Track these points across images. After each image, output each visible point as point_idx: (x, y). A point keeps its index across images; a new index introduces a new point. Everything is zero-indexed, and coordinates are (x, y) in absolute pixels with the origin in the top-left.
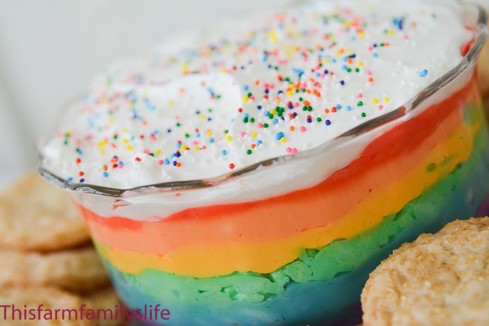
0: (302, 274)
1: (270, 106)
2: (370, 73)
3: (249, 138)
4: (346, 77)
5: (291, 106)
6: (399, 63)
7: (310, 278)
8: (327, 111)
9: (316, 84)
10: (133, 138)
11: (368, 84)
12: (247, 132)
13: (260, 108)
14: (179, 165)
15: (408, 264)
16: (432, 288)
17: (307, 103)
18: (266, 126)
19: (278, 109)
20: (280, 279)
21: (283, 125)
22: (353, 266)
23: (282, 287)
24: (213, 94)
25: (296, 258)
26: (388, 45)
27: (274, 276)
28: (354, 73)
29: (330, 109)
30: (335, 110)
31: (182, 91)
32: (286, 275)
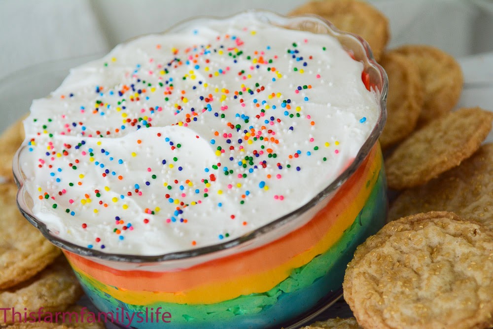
0: (289, 288)
1: (240, 156)
2: (309, 117)
3: (237, 190)
4: (294, 122)
5: (256, 154)
6: (329, 105)
7: (297, 288)
8: (291, 157)
9: (270, 132)
10: (123, 197)
11: (313, 128)
12: (233, 183)
13: (232, 159)
14: (186, 221)
15: (374, 267)
16: (404, 285)
17: (270, 150)
18: (245, 176)
19: (247, 158)
20: (274, 294)
21: (260, 174)
22: (325, 272)
23: (276, 298)
24: (172, 143)
25: (287, 277)
26: (310, 87)
27: (271, 294)
28: (295, 117)
29: (293, 155)
30: (297, 155)
31: (139, 142)
32: (280, 290)
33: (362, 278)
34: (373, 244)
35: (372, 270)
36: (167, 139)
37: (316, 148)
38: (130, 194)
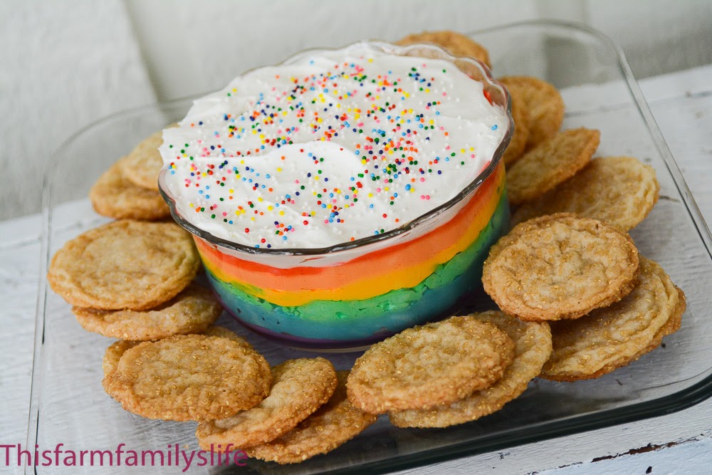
0: (433, 285)
1: (384, 165)
2: (442, 128)
3: (386, 193)
4: (429, 133)
5: (398, 162)
6: (459, 118)
7: (440, 284)
8: (431, 163)
9: (408, 142)
10: (278, 205)
11: (447, 138)
12: (381, 187)
13: (376, 167)
14: (343, 221)
15: (510, 260)
17: (410, 159)
18: (391, 181)
19: (390, 166)
20: (420, 290)
21: (404, 179)
23: (422, 294)
24: (314, 158)
25: (432, 273)
26: (439, 103)
27: (417, 290)
28: (429, 129)
29: (433, 161)
30: (436, 161)
31: (283, 158)
32: (425, 286)
33: (500, 270)
34: (506, 243)
35: (509, 264)
36: (310, 154)
37: (453, 155)
38: (283, 202)
